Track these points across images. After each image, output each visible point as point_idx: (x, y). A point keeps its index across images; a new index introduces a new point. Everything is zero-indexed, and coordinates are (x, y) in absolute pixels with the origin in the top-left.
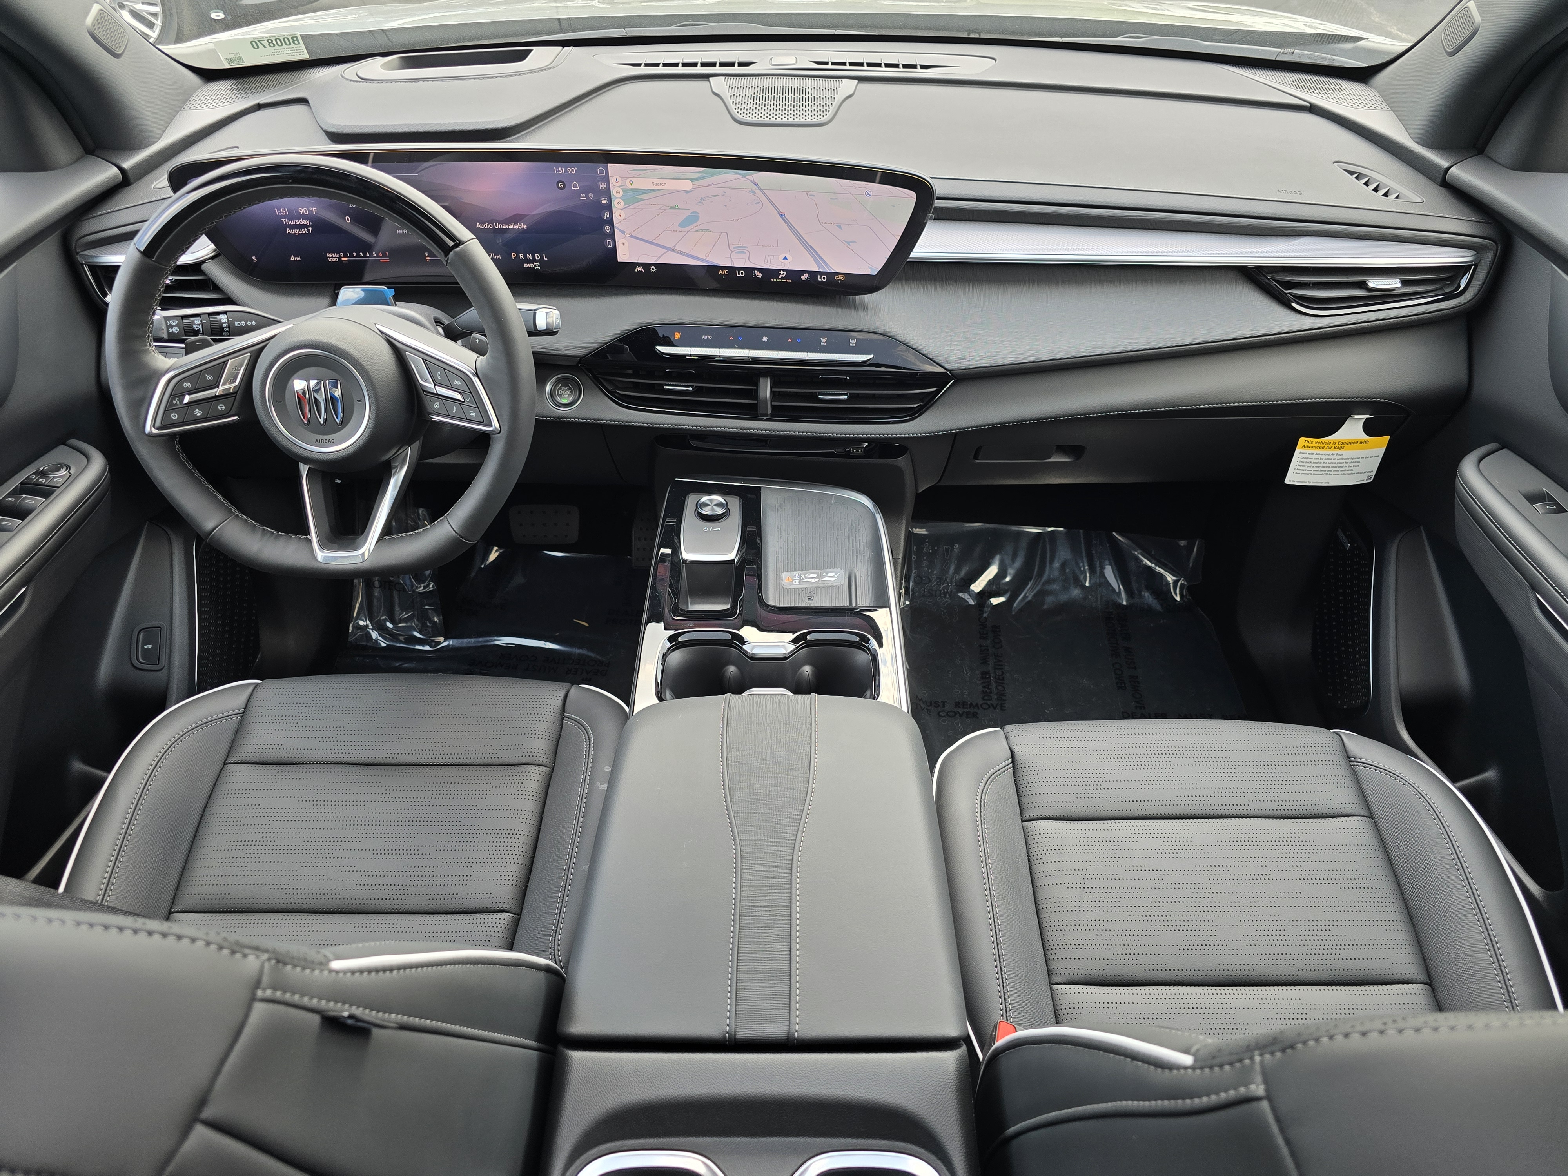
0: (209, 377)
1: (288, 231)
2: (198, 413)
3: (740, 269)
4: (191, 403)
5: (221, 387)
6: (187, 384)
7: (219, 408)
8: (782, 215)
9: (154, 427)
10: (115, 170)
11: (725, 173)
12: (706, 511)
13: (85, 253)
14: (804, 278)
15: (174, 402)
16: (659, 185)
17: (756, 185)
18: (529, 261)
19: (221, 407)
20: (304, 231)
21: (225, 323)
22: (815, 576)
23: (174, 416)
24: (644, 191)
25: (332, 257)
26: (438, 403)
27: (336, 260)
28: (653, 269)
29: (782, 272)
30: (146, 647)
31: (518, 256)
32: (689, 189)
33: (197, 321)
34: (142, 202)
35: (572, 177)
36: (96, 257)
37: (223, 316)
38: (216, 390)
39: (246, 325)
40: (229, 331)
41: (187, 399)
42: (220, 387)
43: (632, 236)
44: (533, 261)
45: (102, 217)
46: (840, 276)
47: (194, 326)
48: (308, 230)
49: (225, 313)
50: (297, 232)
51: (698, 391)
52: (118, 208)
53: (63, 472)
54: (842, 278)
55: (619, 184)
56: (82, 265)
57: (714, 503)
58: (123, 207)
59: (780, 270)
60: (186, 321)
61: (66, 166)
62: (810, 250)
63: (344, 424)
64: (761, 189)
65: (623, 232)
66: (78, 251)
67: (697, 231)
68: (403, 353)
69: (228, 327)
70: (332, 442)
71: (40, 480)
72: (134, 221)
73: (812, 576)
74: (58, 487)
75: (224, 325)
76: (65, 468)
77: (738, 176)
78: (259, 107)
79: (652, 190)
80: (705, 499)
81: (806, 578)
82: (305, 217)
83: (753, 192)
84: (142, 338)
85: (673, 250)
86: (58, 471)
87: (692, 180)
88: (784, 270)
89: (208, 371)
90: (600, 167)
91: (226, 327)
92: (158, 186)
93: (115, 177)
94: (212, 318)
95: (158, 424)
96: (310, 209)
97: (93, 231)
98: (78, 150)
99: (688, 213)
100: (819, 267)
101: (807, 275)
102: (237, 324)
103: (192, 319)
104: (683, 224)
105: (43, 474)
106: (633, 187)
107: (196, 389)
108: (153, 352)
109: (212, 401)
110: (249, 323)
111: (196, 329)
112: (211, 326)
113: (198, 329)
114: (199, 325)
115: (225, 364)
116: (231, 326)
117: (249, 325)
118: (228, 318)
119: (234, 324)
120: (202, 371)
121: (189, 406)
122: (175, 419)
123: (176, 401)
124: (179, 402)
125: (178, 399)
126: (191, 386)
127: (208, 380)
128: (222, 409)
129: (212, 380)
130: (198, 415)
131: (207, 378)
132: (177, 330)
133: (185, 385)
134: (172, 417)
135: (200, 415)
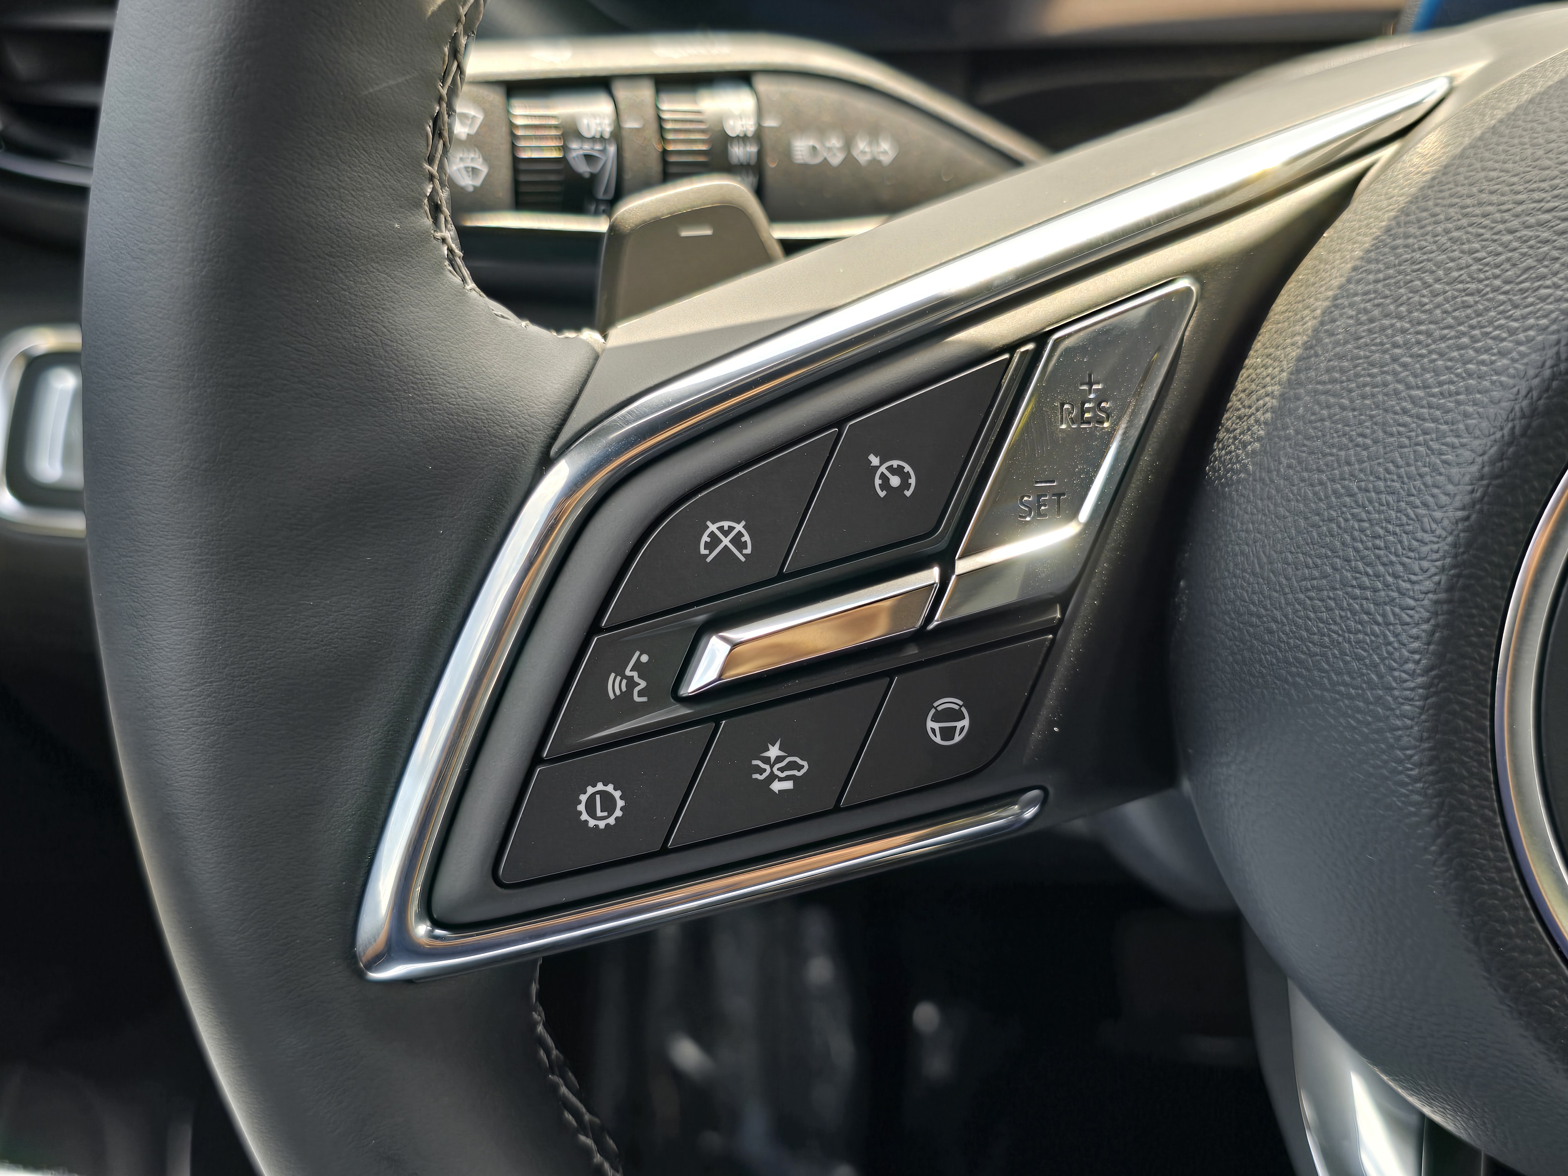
21: (741, 140)
33: (592, 118)
37: (731, 100)
39: (849, 160)
41: (711, 662)
49: (743, 77)
60: (526, 110)
75: (738, 153)
91: (743, 167)
95: (461, 879)
102: (801, 151)
107: (781, 576)
108: (452, 263)
109: (890, 674)
110: (863, 150)
111: (583, 169)
112: (665, 152)
113: (596, 169)
114: (598, 147)
115: (1009, 361)
116: (771, 164)
117: (863, 159)
118: (760, 113)
119: (788, 153)
120: (839, 422)
121: (716, 719)
122: (602, 824)
123: (628, 672)
124: (643, 684)
125: (645, 658)
126: (748, 551)
127: (882, 494)
128: (948, 734)
129: (908, 493)
130: (777, 786)
131: (878, 482)
132: (474, 171)
133: (705, 538)
134: (581, 808)
135: (788, 785)
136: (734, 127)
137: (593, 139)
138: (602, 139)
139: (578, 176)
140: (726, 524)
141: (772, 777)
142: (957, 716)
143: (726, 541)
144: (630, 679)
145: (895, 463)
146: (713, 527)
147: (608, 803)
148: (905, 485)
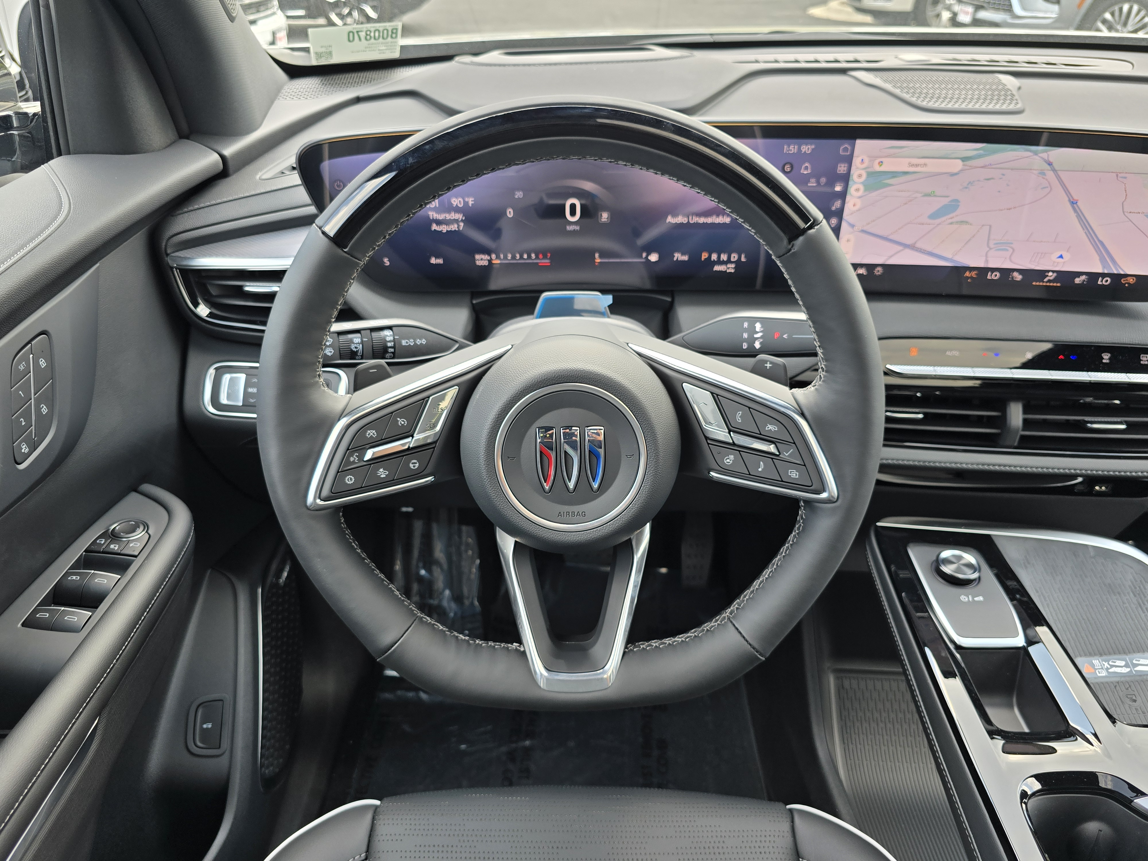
0: (401, 421)
1: (434, 227)
2: (382, 473)
3: (993, 270)
4: (375, 460)
5: (417, 436)
6: (371, 433)
7: (411, 466)
8: (1073, 203)
9: (320, 498)
10: (215, 157)
11: (1011, 150)
12: (947, 569)
13: (177, 254)
14: (1077, 281)
15: (352, 459)
16: (917, 165)
17: (1050, 164)
18: (720, 262)
19: (414, 465)
20: (454, 227)
21: (390, 341)
22: (1123, 663)
23: (350, 480)
24: (894, 174)
25: (482, 259)
26: (732, 457)
27: (486, 263)
28: (879, 271)
29: (1050, 274)
30: (205, 726)
31: (710, 257)
32: (956, 170)
33: (356, 339)
34: (248, 194)
35: (806, 157)
36: (189, 258)
37: (388, 333)
38: (410, 439)
39: (415, 344)
40: (393, 353)
41: (369, 455)
42: (415, 435)
43: (863, 231)
44: (729, 261)
45: (200, 211)
46: (1129, 278)
47: (353, 347)
48: (458, 227)
49: (390, 328)
50: (444, 228)
51: (928, 419)
52: (219, 201)
53: (140, 534)
54: (1131, 280)
55: (864, 166)
56: (172, 268)
57: (963, 562)
58: (225, 199)
59: (1048, 271)
60: (342, 338)
61: (159, 150)
62: (1099, 246)
63: (603, 488)
64: (1054, 170)
65: (852, 226)
66: (169, 251)
67: (951, 223)
68: (678, 386)
69: (393, 347)
70: (584, 517)
71: (112, 546)
72: (238, 216)
73: (1118, 663)
74: (136, 556)
75: (389, 344)
76: (142, 528)
77: (1029, 154)
78: (358, 100)
79: (906, 173)
80: (947, 554)
81: (1112, 666)
82: (457, 210)
83: (1042, 173)
84: (311, 366)
85: (912, 247)
86: (134, 531)
87: (964, 159)
88: (1053, 272)
89: (401, 412)
90: (844, 145)
91: (391, 347)
92: (264, 177)
93: (216, 164)
94: (375, 335)
95: (325, 492)
96: (467, 199)
97: (188, 227)
98: (172, 135)
99: (945, 201)
100: (1104, 267)
101: (1083, 277)
102: (404, 343)
103: (350, 336)
104: (934, 216)
105: (114, 536)
106: (883, 169)
107: (382, 440)
108: (323, 385)
109: (403, 456)
110: (418, 342)
111: (355, 350)
112: (373, 345)
113: (357, 350)
114: (358, 345)
115: (423, 402)
116: (397, 346)
117: (419, 344)
118: (394, 335)
119: (400, 343)
120: (392, 413)
121: (371, 464)
122: (350, 483)
123: (354, 457)
124: (357, 459)
125: (357, 454)
126: (376, 435)
127: (400, 425)
128: (414, 466)
129: (405, 425)
130: (382, 476)
131: (400, 423)
132: (331, 352)
133: (368, 433)
134: (347, 480)
135: (385, 476)
136: (388, 339)
137: (356, 344)
138: (359, 343)
139: (354, 351)
140: (372, 431)
141: (381, 475)
142: (415, 463)
143: (372, 434)
144: (355, 458)
145: (403, 420)
146: (369, 431)
147: (351, 479)
148: (405, 423)
